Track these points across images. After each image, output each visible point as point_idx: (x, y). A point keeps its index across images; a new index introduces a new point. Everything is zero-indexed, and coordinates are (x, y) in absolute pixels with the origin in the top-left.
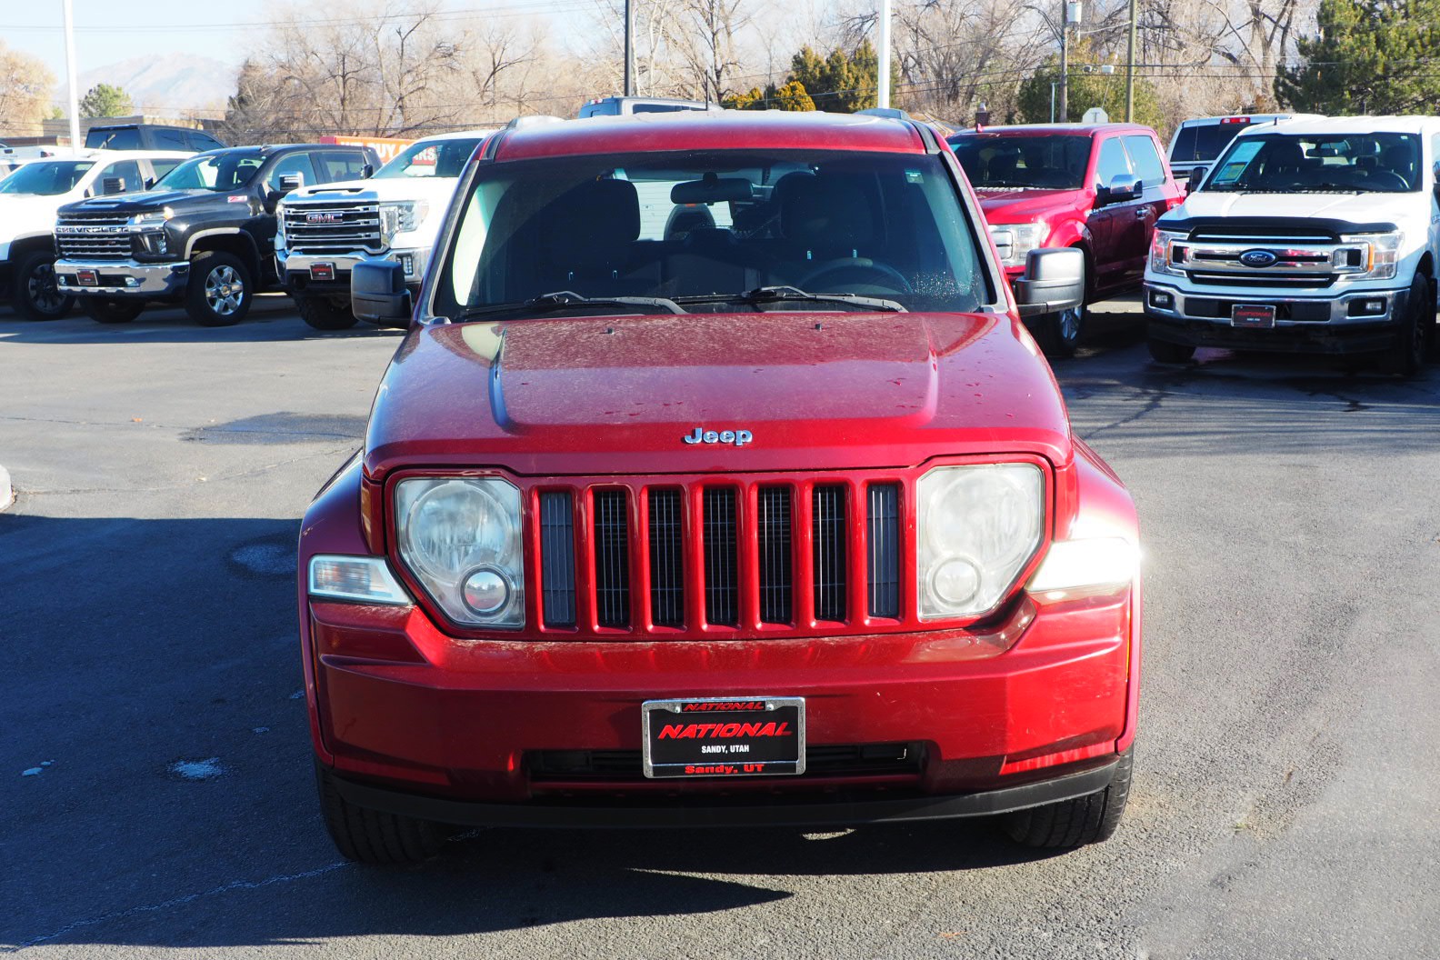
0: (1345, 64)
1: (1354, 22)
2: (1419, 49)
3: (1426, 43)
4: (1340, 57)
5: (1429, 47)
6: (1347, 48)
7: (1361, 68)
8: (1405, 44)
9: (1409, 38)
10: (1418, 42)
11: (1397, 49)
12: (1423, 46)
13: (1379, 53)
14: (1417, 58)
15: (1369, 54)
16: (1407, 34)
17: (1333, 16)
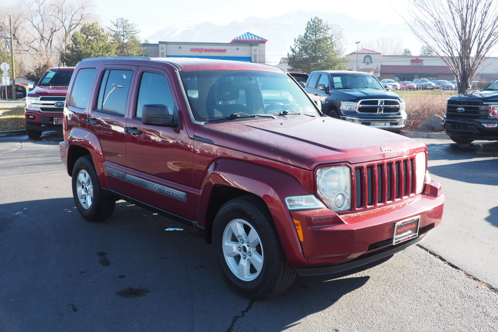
0: (83, 54)
1: (83, 41)
2: (102, 51)
3: (104, 49)
4: (80, 52)
5: (105, 50)
6: (83, 49)
7: (87, 55)
8: (99, 49)
9: (99, 47)
10: (102, 48)
11: (97, 50)
12: (104, 50)
13: (92, 51)
14: (102, 53)
15: (89, 51)
16: (99, 46)
17: (77, 39)
